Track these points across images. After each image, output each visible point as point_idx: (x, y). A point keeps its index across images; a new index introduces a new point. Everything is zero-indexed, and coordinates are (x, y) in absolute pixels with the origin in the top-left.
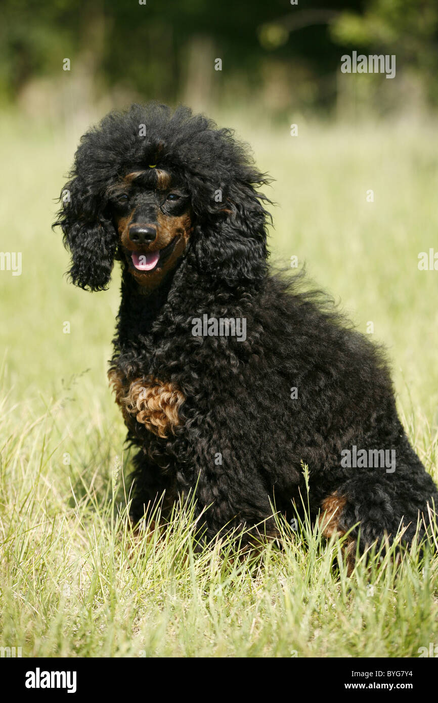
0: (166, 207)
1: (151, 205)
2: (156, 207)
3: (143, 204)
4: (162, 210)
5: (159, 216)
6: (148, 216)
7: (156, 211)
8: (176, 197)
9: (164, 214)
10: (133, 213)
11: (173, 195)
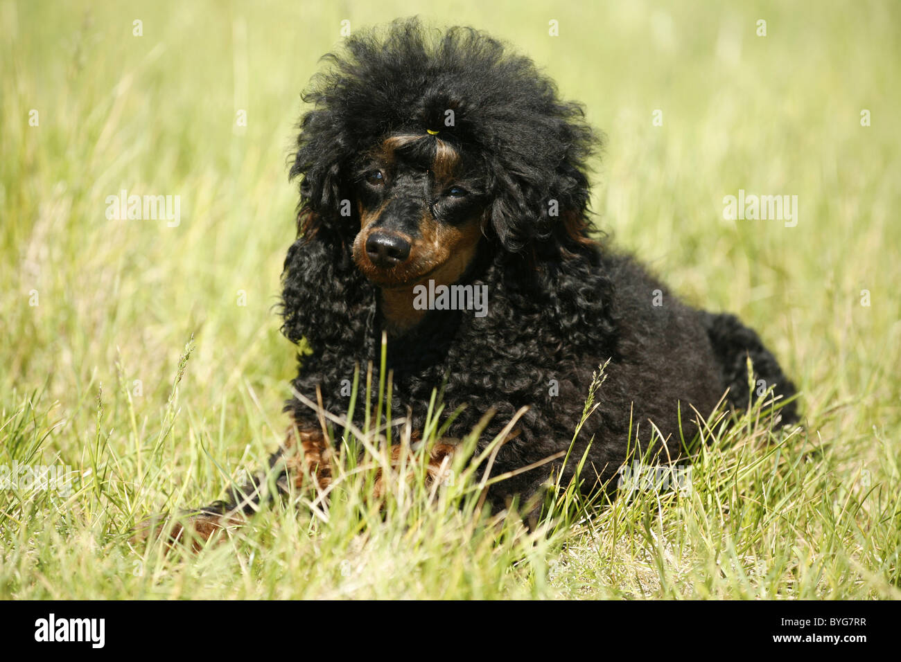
0: (438, 208)
1: (414, 200)
2: (423, 204)
3: (402, 196)
4: (432, 211)
5: (425, 220)
6: (404, 219)
7: (421, 211)
8: (462, 192)
9: (435, 218)
10: (383, 209)
11: (457, 187)
